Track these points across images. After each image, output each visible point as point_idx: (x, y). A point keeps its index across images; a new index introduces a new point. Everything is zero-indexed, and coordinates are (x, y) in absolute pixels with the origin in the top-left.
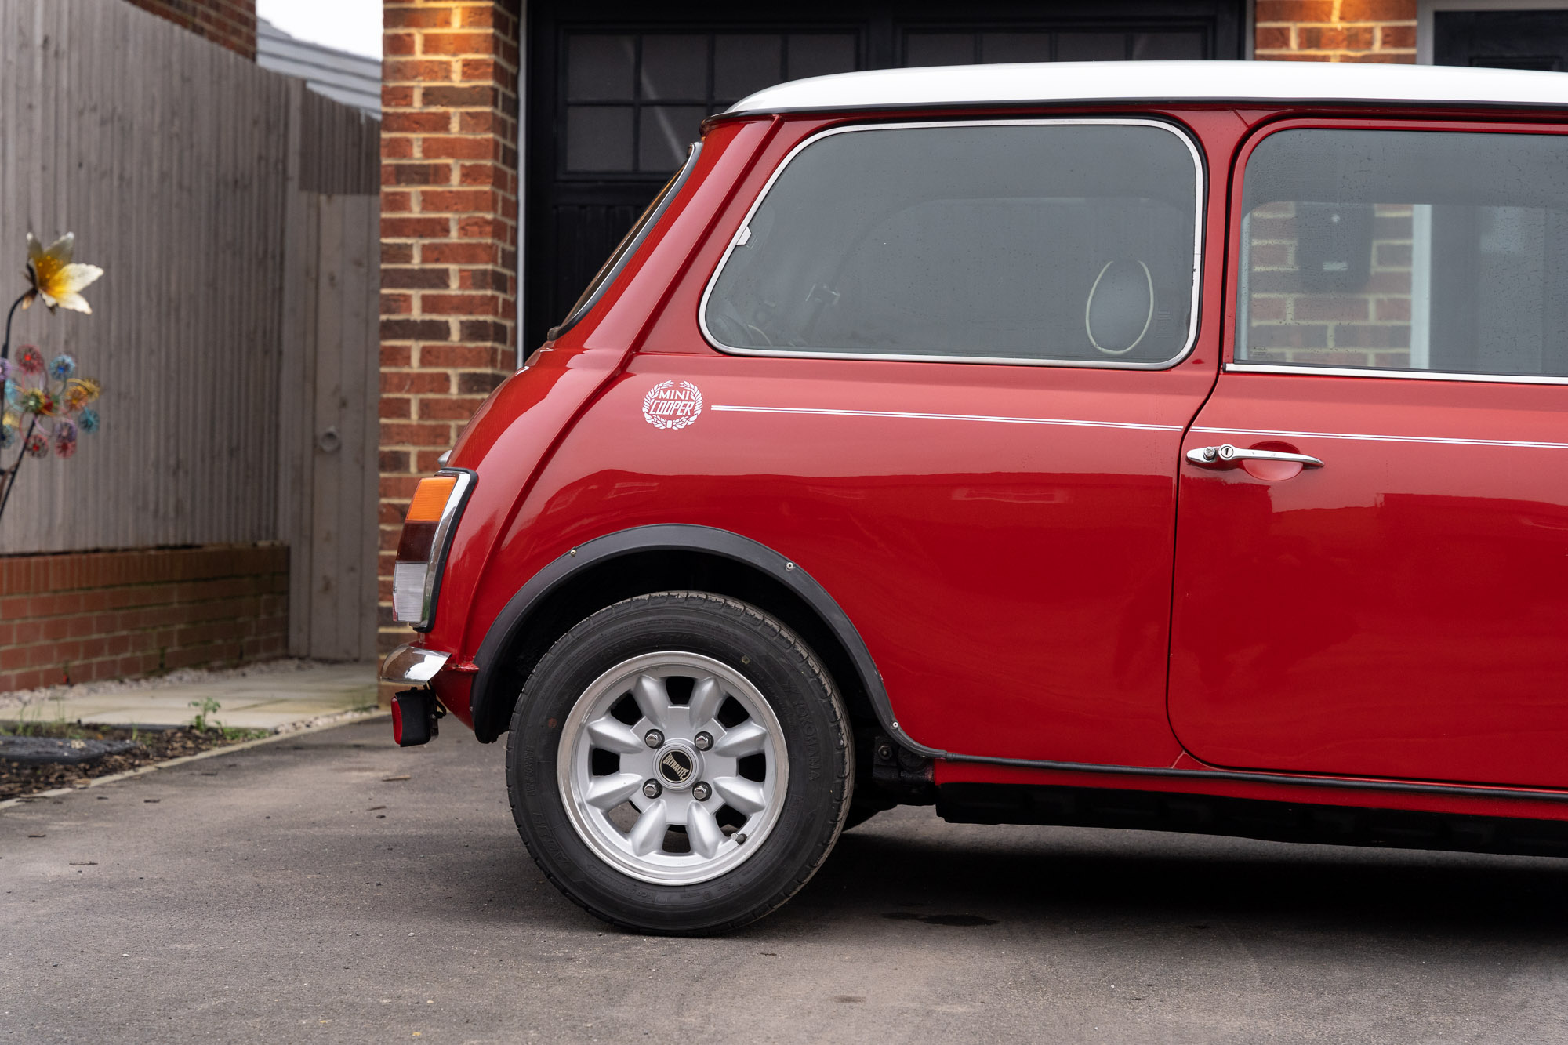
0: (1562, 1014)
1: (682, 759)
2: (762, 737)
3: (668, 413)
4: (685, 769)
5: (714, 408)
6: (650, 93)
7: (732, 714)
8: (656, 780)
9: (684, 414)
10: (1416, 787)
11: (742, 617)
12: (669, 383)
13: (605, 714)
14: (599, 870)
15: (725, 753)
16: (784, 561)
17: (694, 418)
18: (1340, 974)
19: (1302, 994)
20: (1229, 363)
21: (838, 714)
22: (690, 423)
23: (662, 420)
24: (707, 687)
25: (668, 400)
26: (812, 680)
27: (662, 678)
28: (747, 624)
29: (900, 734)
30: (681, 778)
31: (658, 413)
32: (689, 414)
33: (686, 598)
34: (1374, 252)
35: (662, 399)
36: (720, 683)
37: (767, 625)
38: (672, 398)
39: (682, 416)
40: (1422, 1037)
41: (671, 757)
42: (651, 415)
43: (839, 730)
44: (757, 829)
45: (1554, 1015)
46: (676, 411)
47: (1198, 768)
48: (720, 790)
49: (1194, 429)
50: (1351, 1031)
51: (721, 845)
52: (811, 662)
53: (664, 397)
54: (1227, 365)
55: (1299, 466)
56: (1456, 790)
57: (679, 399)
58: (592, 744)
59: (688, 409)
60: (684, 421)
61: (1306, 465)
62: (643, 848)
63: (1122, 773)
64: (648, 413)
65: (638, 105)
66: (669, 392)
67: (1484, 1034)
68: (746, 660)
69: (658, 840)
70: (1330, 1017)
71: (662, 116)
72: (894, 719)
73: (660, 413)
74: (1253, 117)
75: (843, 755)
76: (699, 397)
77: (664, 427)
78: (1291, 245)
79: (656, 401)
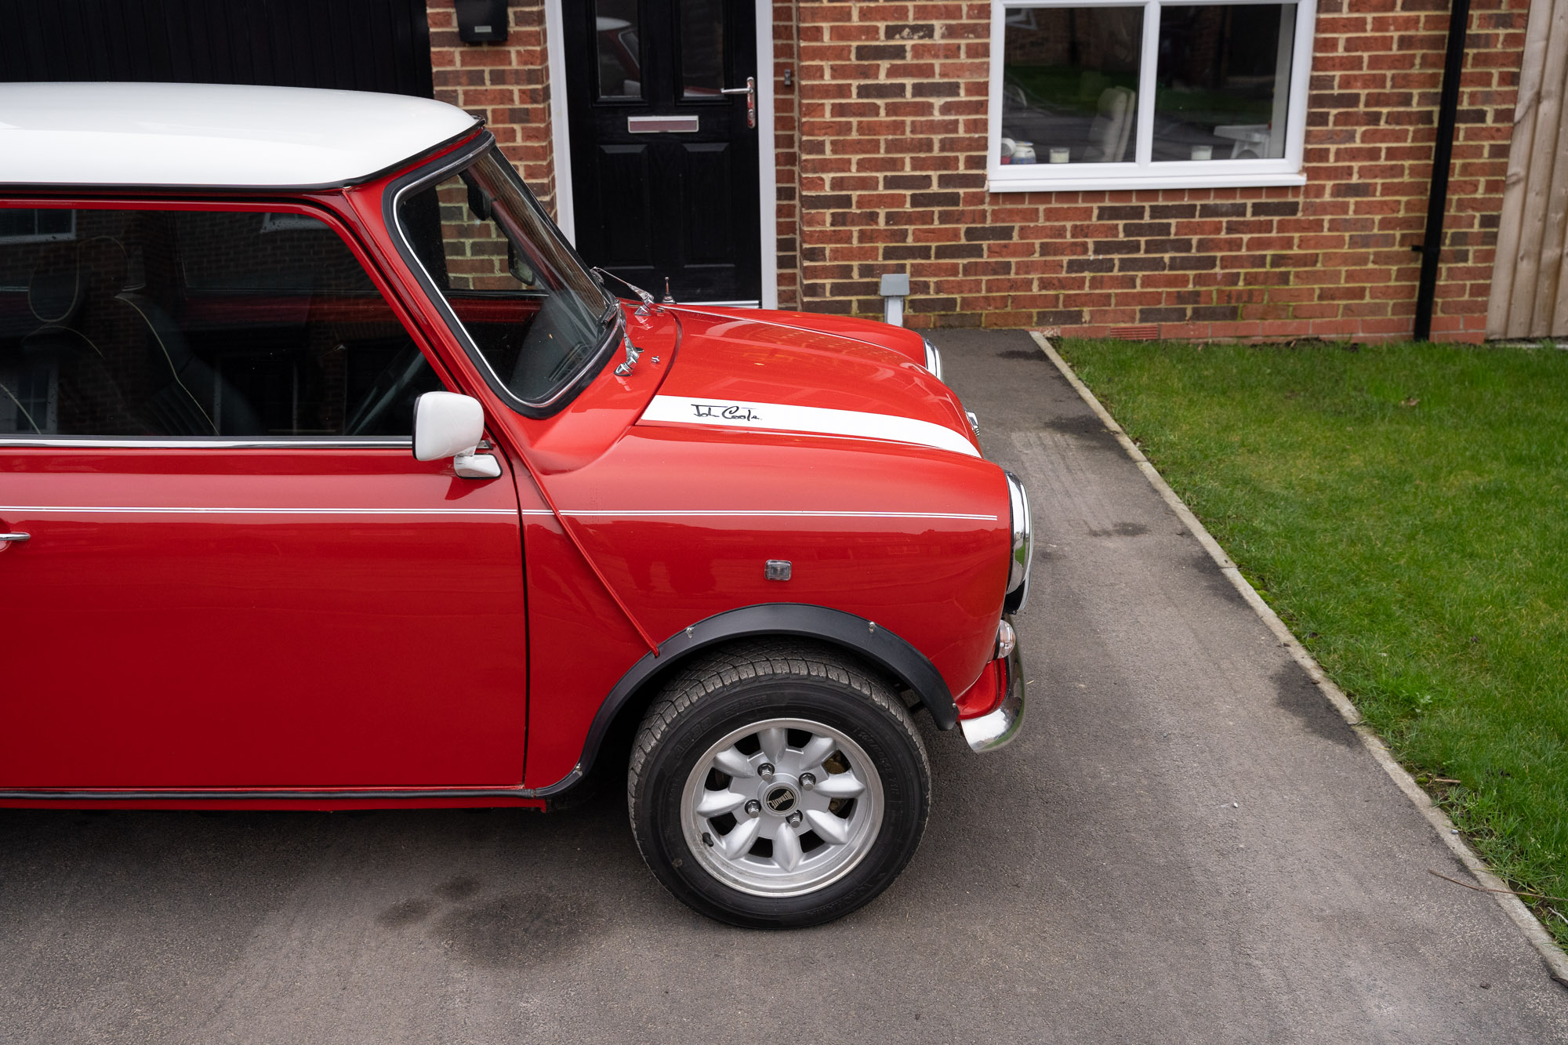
34: (511, 17)
78: (453, 12)
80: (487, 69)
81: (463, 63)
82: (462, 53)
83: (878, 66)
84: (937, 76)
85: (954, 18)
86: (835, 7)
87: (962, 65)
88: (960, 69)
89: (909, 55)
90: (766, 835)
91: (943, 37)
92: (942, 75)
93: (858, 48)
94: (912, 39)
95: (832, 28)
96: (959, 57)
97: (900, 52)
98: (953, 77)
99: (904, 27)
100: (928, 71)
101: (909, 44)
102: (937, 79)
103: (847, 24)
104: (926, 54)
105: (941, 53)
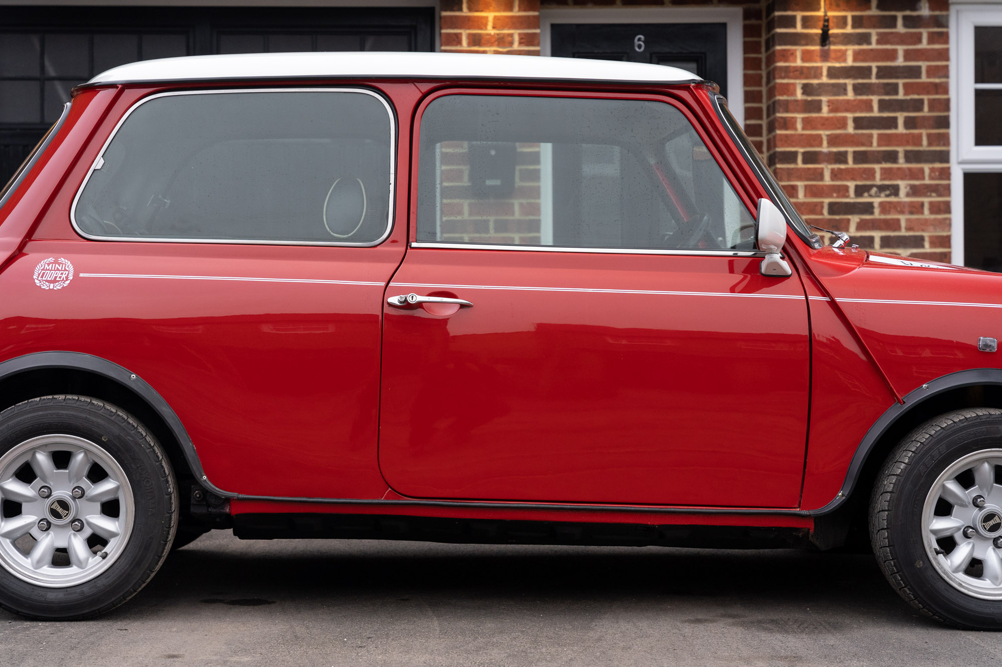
0: (623, 643)
1: (63, 504)
2: (117, 489)
3: (50, 279)
4: (66, 511)
5: (81, 275)
6: (51, 72)
7: (97, 474)
8: (46, 519)
9: (61, 279)
10: (534, 506)
11: (102, 411)
12: (51, 259)
13: (12, 477)
14: (8, 580)
15: (92, 499)
16: (129, 374)
17: (68, 282)
18: (489, 625)
19: (464, 639)
20: (413, 242)
21: (167, 472)
22: (65, 285)
23: (47, 283)
24: (80, 457)
25: (51, 270)
26: (149, 450)
27: (49, 452)
28: (104, 415)
29: (208, 484)
30: (63, 517)
31: (44, 279)
32: (65, 279)
33: (65, 400)
34: (517, 174)
35: (47, 270)
36: (88, 453)
37: (119, 415)
38: (53, 269)
39: (60, 281)
40: (537, 662)
41: (56, 504)
42: (39, 280)
43: (167, 482)
44: (114, 549)
45: (618, 644)
46: (56, 277)
47: (399, 498)
48: (89, 524)
49: (391, 284)
50: (493, 660)
51: (91, 560)
52: (148, 439)
53: (48, 269)
54: (412, 243)
55: (458, 307)
56: (559, 506)
57: (58, 270)
58: (3, 497)
59: (64, 276)
60: (62, 284)
61: (462, 306)
62: (39, 564)
63: (350, 503)
64: (37, 279)
65: (43, 79)
66: (51, 265)
67: (575, 658)
68: (105, 439)
69: (49, 558)
70: (481, 652)
71: (59, 87)
72: (203, 474)
73: (46, 279)
74: (425, 87)
75: (171, 498)
76: (71, 269)
77: (48, 288)
78: (466, 169)
79: (43, 271)
80: (492, 219)
81: (471, 214)
82: (470, 205)
83: (848, 221)
84: (903, 229)
85: (917, 179)
86: (809, 169)
87: (926, 220)
88: (925, 224)
89: (877, 211)
90: (978, 555)
91: (908, 195)
92: (908, 229)
93: (831, 205)
94: (879, 196)
95: (806, 186)
96: (922, 213)
97: (868, 208)
98: (918, 231)
99: (871, 187)
100: (894, 225)
101: (876, 201)
102: (903, 233)
103: (820, 183)
104: (892, 210)
105: (907, 209)
